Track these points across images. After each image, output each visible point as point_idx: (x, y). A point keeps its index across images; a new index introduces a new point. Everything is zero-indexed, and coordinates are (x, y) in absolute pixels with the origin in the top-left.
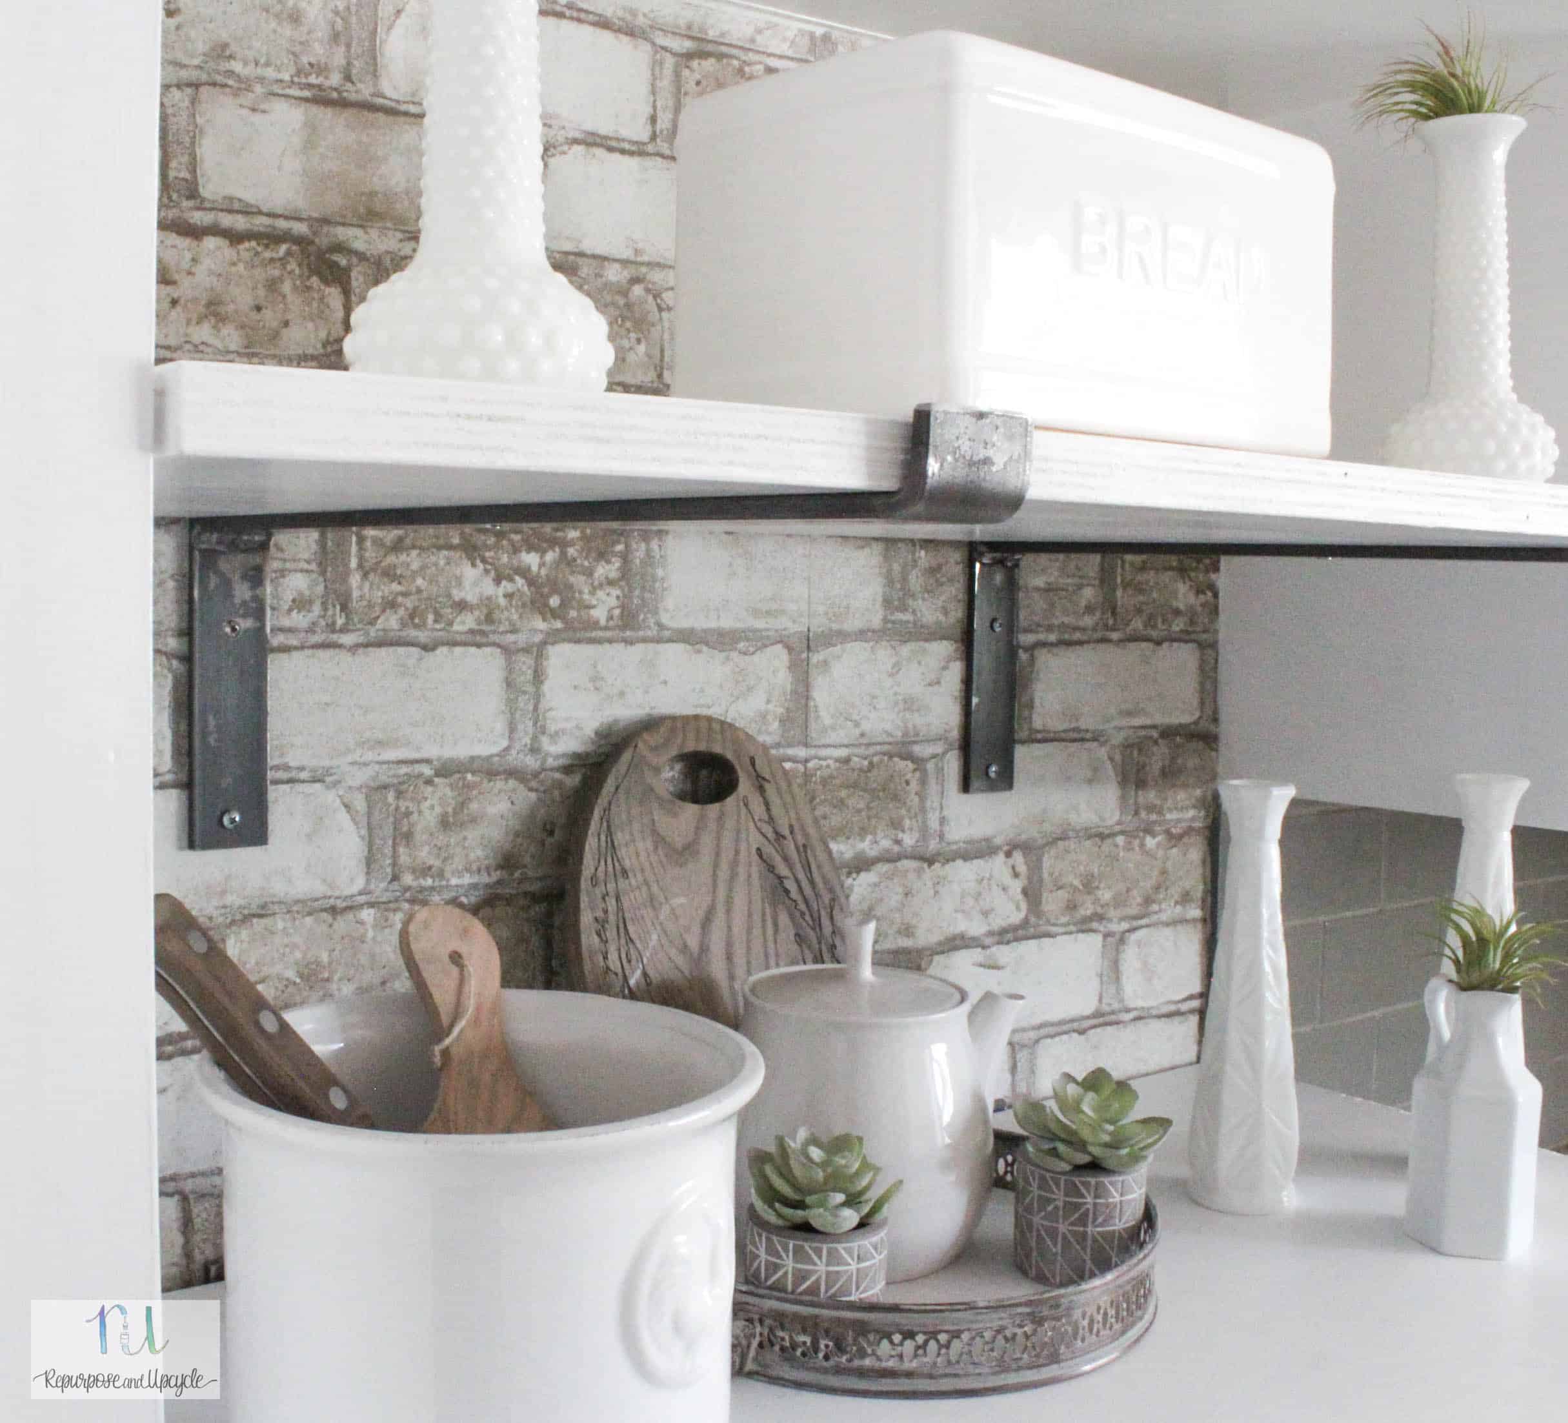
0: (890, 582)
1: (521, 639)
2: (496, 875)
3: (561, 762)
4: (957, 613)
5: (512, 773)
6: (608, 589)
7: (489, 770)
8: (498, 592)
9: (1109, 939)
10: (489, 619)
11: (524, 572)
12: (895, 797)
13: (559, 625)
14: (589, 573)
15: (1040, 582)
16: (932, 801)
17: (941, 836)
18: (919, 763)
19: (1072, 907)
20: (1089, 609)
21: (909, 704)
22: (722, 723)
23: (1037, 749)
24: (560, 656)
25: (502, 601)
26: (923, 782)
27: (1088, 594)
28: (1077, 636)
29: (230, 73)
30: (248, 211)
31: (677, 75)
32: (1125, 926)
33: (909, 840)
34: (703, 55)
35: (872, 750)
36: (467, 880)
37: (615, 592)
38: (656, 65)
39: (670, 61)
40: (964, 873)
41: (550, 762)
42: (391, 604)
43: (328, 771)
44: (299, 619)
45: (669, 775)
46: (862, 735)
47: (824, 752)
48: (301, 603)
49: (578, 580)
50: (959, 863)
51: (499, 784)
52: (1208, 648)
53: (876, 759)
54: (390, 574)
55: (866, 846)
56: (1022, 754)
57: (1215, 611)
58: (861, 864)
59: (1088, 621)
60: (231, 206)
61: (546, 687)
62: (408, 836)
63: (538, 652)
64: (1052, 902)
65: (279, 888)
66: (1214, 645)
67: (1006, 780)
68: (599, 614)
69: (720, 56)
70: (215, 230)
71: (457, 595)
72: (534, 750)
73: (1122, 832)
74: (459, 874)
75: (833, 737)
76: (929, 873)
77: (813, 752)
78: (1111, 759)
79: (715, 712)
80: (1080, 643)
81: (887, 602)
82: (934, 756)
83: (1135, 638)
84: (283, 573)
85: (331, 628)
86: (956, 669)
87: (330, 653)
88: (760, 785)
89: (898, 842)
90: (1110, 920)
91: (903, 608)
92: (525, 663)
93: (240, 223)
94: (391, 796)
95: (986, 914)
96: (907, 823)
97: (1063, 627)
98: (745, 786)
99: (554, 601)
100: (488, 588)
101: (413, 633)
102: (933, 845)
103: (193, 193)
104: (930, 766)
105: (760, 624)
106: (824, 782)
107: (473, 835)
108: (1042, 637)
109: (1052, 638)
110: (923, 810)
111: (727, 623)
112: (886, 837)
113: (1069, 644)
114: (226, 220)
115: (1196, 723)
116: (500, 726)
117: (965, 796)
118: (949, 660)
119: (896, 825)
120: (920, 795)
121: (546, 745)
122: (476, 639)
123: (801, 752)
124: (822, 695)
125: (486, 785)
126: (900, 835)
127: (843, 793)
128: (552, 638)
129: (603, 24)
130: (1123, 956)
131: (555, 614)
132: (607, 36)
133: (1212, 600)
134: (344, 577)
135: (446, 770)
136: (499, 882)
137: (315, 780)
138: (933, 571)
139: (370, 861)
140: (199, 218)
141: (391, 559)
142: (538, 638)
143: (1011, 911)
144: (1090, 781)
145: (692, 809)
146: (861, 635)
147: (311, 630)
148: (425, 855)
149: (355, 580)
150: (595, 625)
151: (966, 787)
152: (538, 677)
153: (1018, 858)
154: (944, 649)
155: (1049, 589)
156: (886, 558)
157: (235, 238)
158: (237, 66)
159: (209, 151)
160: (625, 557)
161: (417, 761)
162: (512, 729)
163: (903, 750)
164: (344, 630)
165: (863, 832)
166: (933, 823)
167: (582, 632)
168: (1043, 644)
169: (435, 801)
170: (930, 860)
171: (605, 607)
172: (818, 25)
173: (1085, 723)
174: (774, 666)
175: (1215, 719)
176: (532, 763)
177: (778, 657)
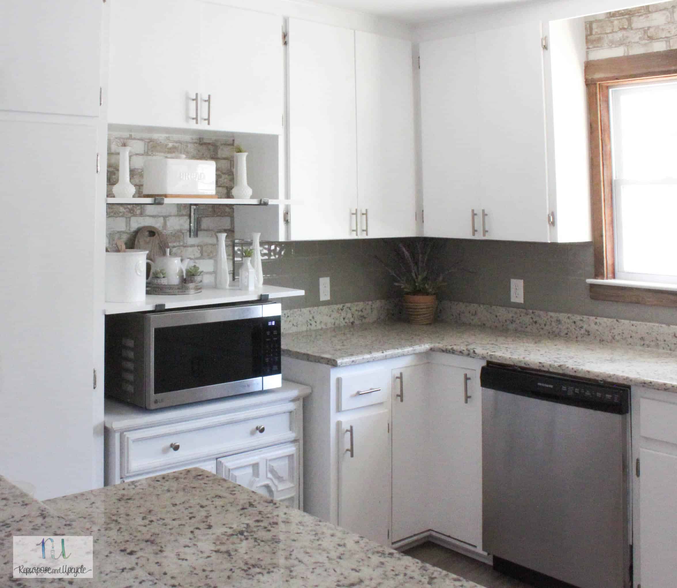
1: (128, 216)
3: (133, 232)
4: (189, 213)
5: (127, 233)
7: (124, 232)
9: (214, 261)
10: (124, 214)
11: (128, 208)
12: (179, 238)
15: (202, 208)
16: (185, 239)
17: (187, 244)
18: (183, 233)
19: (208, 255)
20: (210, 212)
21: (181, 225)
23: (202, 232)
24: (132, 218)
25: (125, 212)
26: (183, 236)
27: (210, 210)
33: (181, 244)
34: (151, 141)
35: (176, 231)
37: (140, 210)
38: (145, 144)
39: (147, 143)
40: (190, 249)
41: (131, 232)
42: (112, 212)
45: (147, 233)
46: (174, 229)
49: (135, 209)
50: (190, 247)
51: (125, 234)
52: (232, 218)
53: (176, 233)
54: (112, 208)
55: (175, 244)
56: (199, 233)
57: (233, 212)
58: (174, 247)
59: (210, 214)
62: (114, 240)
63: (130, 218)
64: (205, 254)
67: (196, 235)
68: (138, 213)
69: (153, 142)
71: (120, 211)
72: (129, 230)
75: (170, 229)
76: (185, 249)
77: (167, 231)
79: (153, 226)
80: (209, 217)
81: (178, 211)
82: (185, 232)
83: (219, 216)
86: (188, 221)
88: (158, 235)
90: (214, 258)
91: (180, 212)
92: (128, 219)
94: (112, 235)
95: (194, 255)
96: (181, 242)
97: (206, 214)
98: (156, 235)
99: (132, 212)
100: (124, 210)
101: (115, 216)
102: (185, 245)
104: (185, 234)
105: (159, 214)
106: (169, 235)
107: (122, 240)
109: (204, 216)
110: (183, 240)
111: (154, 214)
113: (207, 217)
115: (229, 229)
116: (125, 227)
118: (187, 219)
119: (179, 242)
120: (183, 238)
121: (131, 229)
122: (122, 216)
123: (165, 231)
124: (168, 224)
125: (123, 234)
127: (171, 237)
128: (132, 216)
133: (233, 210)
135: (118, 232)
138: (185, 208)
142: (130, 216)
143: (198, 255)
144: (211, 237)
145: (149, 238)
146: (174, 216)
150: (137, 214)
151: (190, 237)
152: (130, 221)
153: (199, 248)
154: (186, 217)
156: (178, 205)
160: (141, 206)
161: (115, 231)
162: (127, 228)
163: (180, 231)
165: (174, 242)
166: (185, 242)
167: (135, 215)
168: (202, 217)
169: (117, 236)
170: (185, 247)
171: (138, 212)
172: (167, 135)
173: (211, 229)
174: (161, 220)
175: (234, 228)
176: (128, 231)
177: (162, 218)
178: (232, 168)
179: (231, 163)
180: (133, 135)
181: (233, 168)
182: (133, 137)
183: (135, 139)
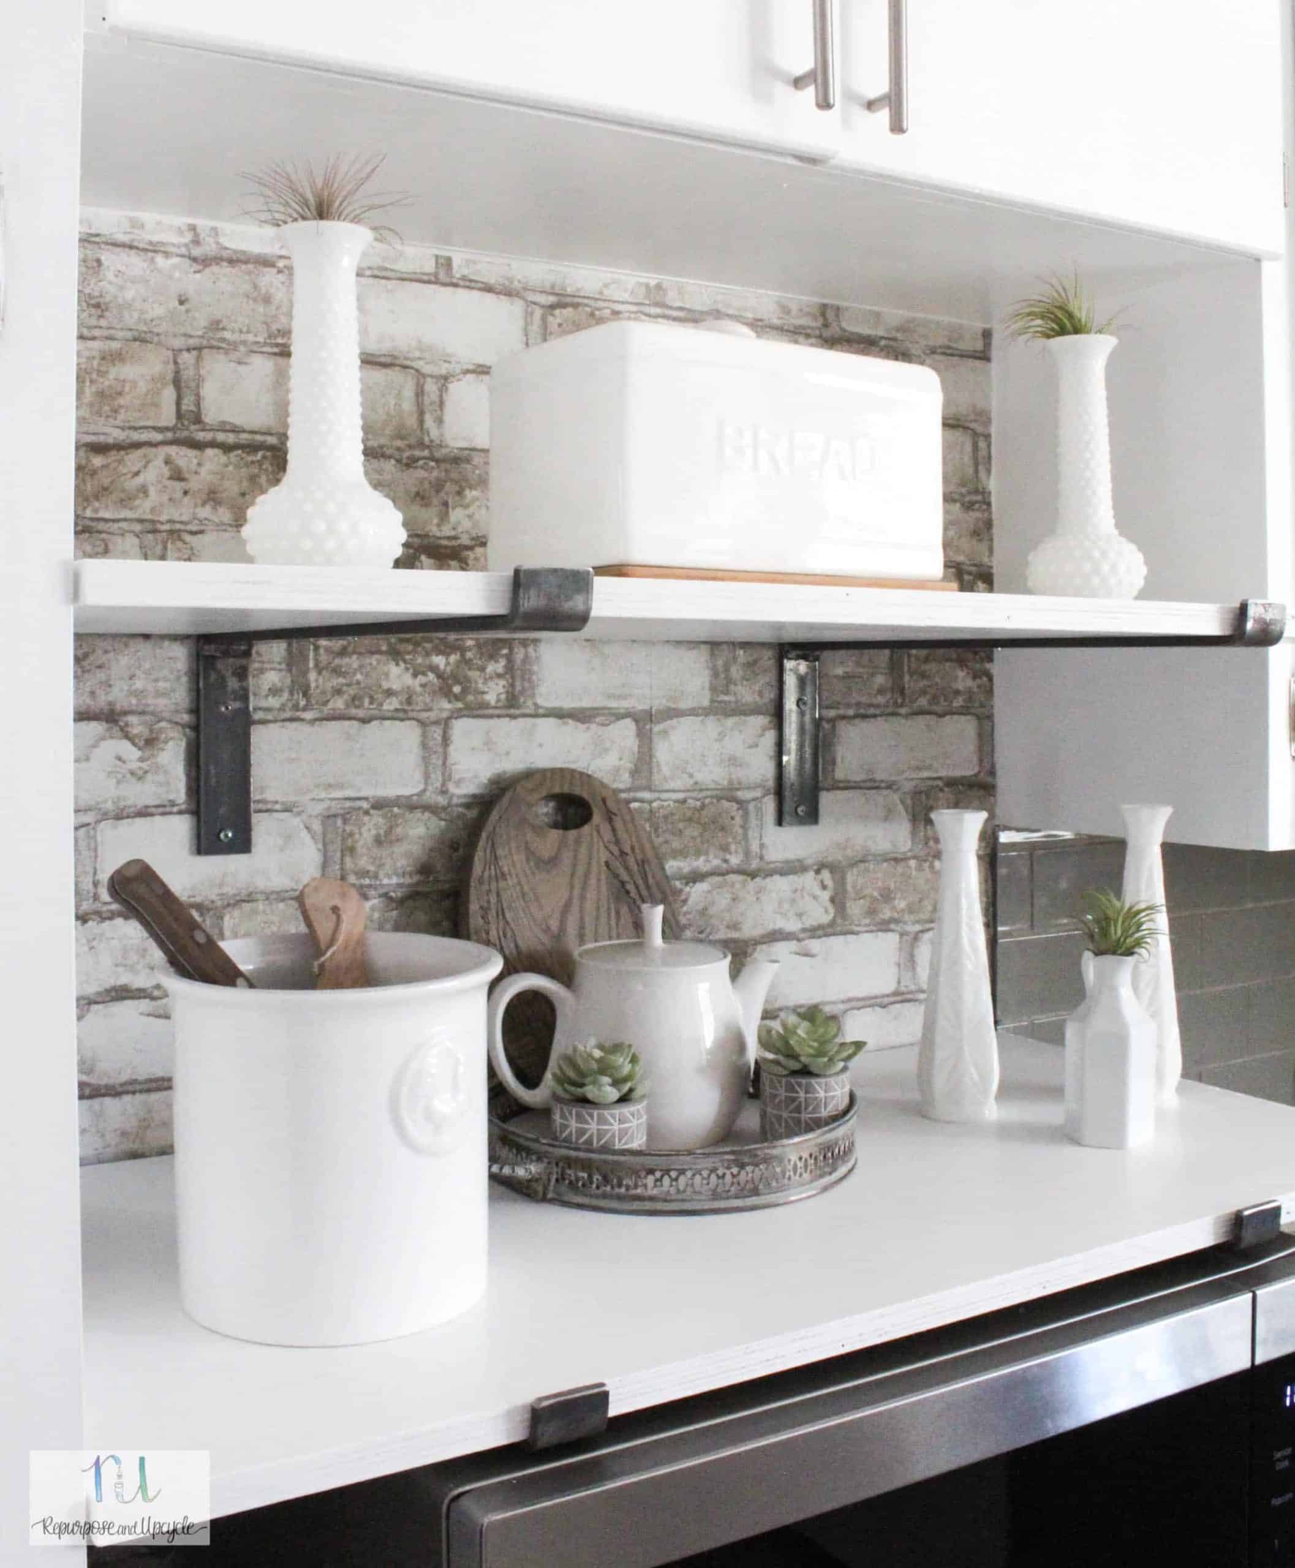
0: (715, 674)
1: (433, 715)
2: (416, 878)
3: (463, 800)
4: (770, 695)
5: (427, 808)
6: (496, 680)
7: (411, 805)
8: (415, 683)
9: (905, 938)
10: (409, 701)
11: (434, 669)
12: (723, 829)
13: (460, 705)
14: (482, 669)
15: (840, 671)
16: (753, 834)
17: (761, 858)
18: (742, 804)
19: (872, 912)
20: (881, 691)
21: (734, 762)
22: (581, 774)
23: (841, 795)
24: (459, 726)
25: (419, 689)
26: (746, 816)
27: (880, 680)
28: (872, 711)
29: (223, 340)
30: (236, 430)
31: (544, 319)
32: (918, 927)
33: (735, 860)
34: (563, 305)
35: (704, 794)
36: (395, 880)
37: (502, 682)
38: (528, 315)
39: (538, 312)
40: (780, 885)
41: (455, 801)
42: (338, 692)
43: (295, 804)
44: (273, 702)
45: (545, 810)
46: (696, 783)
47: (665, 796)
48: (274, 691)
49: (473, 674)
50: (777, 877)
51: (418, 814)
52: (985, 721)
53: (707, 801)
54: (337, 672)
55: (700, 864)
56: (826, 799)
57: (990, 692)
58: (695, 877)
59: (881, 699)
60: (225, 427)
61: (451, 748)
62: (352, 850)
63: (445, 723)
64: (855, 909)
65: (261, 884)
66: (990, 717)
67: (812, 816)
68: (491, 698)
69: (576, 306)
70: (213, 444)
71: (385, 685)
72: (444, 792)
73: (915, 857)
74: (389, 876)
75: (672, 785)
76: (752, 885)
77: (657, 795)
78: (903, 802)
79: (579, 766)
80: (875, 716)
81: (713, 689)
82: (754, 799)
83: (921, 712)
84: (262, 671)
85: (296, 707)
86: (770, 736)
87: (295, 725)
88: (609, 816)
89: (726, 861)
90: (905, 923)
91: (727, 692)
92: (437, 733)
93: (231, 438)
94: (339, 822)
95: (800, 915)
96: (733, 847)
97: (858, 704)
98: (597, 818)
99: (457, 689)
100: (408, 680)
101: (354, 711)
102: (755, 864)
103: (198, 419)
104: (751, 807)
105: (613, 704)
106: (666, 817)
107: (399, 849)
108: (841, 712)
109: (851, 712)
110: (745, 837)
111: (586, 703)
112: (716, 857)
113: (864, 717)
114: (221, 437)
115: (976, 775)
116: (418, 775)
117: (778, 828)
118: (764, 729)
119: (725, 848)
120: (744, 827)
121: (452, 789)
122: (401, 715)
123: (646, 795)
124: (663, 752)
125: (409, 816)
126: (728, 857)
127: (681, 826)
128: (457, 714)
129: (488, 289)
130: (916, 952)
131: (457, 698)
132: (489, 297)
133: (987, 684)
134: (305, 673)
135: (379, 805)
136: (418, 884)
137: (286, 810)
138: (750, 665)
139: (325, 865)
140: (201, 436)
141: (337, 661)
142: (445, 715)
143: (820, 913)
144: (886, 819)
145: (555, 834)
146: (693, 712)
147: (282, 708)
148: (364, 863)
149: (312, 676)
150: (485, 706)
151: (780, 822)
152: (446, 740)
153: (826, 875)
154: (761, 721)
155: (847, 677)
156: (712, 654)
157: (227, 448)
158: (227, 335)
159: (209, 391)
160: (509, 659)
161: (359, 799)
162: (427, 777)
163: (729, 794)
164: (305, 709)
165: (698, 853)
166: (755, 847)
167: (478, 710)
168: (843, 717)
169: (371, 826)
170: (753, 875)
171: (494, 692)
172: (652, 279)
173: (880, 775)
174: (625, 734)
175: (992, 773)
176: (442, 800)
177: (628, 727)
178: (982, 474)
179: (975, 447)
180: (456, 263)
181: (989, 471)
182: (458, 271)
183: (468, 283)
